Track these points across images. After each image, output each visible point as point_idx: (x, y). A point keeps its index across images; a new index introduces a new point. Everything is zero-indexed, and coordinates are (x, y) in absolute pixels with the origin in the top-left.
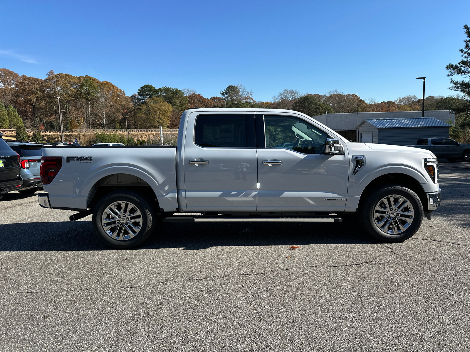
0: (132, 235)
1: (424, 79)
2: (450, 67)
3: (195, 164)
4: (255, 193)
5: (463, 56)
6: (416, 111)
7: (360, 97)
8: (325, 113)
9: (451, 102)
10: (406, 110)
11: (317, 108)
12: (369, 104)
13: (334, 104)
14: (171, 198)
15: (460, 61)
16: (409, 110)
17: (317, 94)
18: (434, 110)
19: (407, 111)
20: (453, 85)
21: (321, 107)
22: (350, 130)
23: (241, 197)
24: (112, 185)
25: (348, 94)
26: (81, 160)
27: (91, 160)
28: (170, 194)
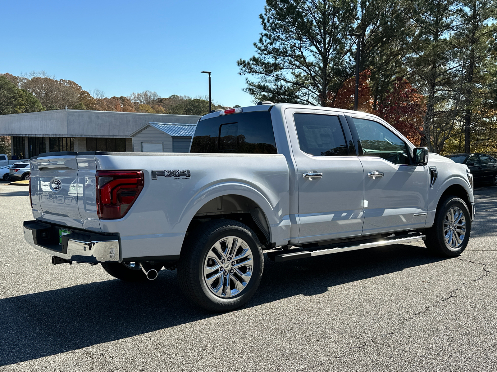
0: (240, 287)
1: (210, 75)
2: (241, 63)
3: (308, 178)
4: (362, 213)
5: (257, 52)
6: (160, 113)
7: (80, 87)
8: (65, 109)
9: (201, 105)
10: (147, 111)
11: (13, 97)
12: (95, 98)
13: (39, 94)
14: (285, 226)
15: (251, 57)
16: (151, 112)
17: (10, 74)
18: (183, 114)
19: (149, 113)
20: (247, 86)
21: (21, 96)
22: (104, 137)
23: (351, 219)
24: (206, 214)
25: (63, 80)
26: (175, 175)
27: (189, 175)
28: (283, 221)
